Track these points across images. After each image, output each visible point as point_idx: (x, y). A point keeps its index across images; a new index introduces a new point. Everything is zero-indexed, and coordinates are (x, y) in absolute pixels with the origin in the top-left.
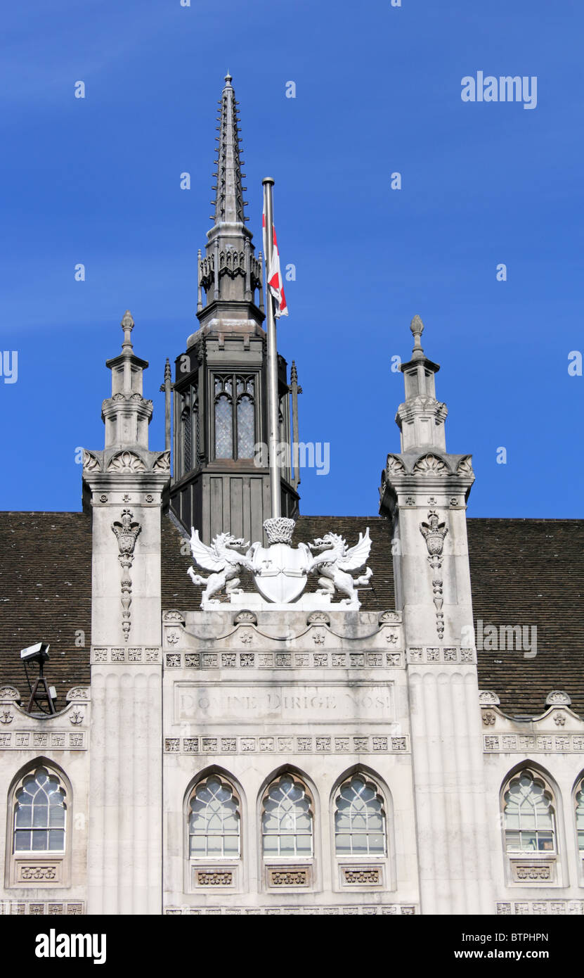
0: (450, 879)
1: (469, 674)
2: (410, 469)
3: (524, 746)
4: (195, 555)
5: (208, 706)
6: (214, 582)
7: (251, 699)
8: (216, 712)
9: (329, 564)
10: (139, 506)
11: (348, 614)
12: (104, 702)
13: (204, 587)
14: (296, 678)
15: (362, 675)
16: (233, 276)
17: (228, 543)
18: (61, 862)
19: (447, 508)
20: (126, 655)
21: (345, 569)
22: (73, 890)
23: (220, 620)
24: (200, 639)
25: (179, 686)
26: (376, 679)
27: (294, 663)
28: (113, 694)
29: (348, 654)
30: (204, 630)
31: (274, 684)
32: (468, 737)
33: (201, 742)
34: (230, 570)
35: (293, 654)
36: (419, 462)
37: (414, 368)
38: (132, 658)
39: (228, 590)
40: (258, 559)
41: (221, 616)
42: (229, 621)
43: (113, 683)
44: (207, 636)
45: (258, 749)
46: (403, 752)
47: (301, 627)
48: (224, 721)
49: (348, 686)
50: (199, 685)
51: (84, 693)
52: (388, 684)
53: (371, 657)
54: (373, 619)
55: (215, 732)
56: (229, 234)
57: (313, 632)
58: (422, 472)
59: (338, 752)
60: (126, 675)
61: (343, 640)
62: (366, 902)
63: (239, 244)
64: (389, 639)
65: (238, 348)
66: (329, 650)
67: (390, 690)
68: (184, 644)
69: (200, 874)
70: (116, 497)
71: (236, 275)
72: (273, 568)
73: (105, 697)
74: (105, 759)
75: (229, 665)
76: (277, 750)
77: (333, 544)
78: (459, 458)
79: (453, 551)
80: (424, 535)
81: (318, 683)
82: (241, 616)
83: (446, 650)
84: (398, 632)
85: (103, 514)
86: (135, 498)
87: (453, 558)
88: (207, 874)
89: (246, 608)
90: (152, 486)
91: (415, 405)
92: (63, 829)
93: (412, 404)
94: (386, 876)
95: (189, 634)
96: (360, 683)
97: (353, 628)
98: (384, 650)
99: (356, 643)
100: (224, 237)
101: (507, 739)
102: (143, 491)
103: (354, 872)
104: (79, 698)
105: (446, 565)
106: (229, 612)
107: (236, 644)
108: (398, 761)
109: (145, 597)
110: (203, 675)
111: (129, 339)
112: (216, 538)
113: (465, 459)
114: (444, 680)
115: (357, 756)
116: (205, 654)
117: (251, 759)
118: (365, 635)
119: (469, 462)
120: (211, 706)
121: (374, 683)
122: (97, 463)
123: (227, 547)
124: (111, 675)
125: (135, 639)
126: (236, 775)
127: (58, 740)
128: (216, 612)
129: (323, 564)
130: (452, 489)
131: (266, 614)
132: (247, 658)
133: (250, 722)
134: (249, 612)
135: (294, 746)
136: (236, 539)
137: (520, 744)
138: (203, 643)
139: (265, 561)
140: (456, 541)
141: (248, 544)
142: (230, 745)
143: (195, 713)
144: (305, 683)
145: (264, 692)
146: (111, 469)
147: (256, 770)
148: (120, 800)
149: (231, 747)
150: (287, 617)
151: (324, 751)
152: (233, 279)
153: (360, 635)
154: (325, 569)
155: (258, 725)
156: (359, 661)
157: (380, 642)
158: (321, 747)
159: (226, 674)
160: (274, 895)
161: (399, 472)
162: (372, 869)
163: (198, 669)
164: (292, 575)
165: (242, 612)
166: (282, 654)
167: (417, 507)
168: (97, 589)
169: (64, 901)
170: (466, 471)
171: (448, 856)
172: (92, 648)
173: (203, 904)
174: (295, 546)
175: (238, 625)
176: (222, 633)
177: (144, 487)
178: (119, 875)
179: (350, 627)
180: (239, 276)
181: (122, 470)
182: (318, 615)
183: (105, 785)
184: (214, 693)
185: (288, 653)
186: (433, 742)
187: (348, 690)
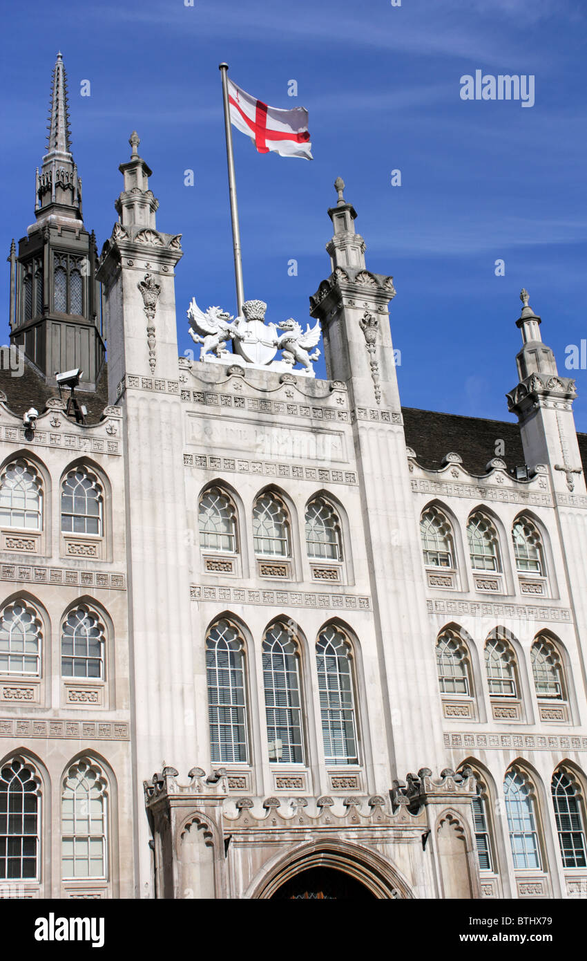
0: (394, 579)
1: (398, 432)
2: (352, 279)
3: (433, 489)
4: (195, 319)
5: (212, 433)
6: (210, 342)
7: (243, 433)
8: (217, 439)
9: (293, 340)
10: (158, 273)
11: (308, 379)
12: (137, 418)
13: (202, 344)
14: (276, 420)
15: (321, 424)
16: (64, 189)
17: (218, 314)
18: (100, 542)
19: (376, 312)
20: (154, 384)
21: (304, 346)
22: (115, 564)
23: (217, 371)
24: (203, 382)
25: (189, 415)
26: (331, 429)
27: (273, 410)
28: (143, 413)
29: (311, 408)
30: (205, 376)
31: (259, 423)
32: (400, 477)
33: (208, 460)
34: (222, 334)
35: (273, 403)
36: (358, 276)
37: (342, 213)
38: (158, 387)
39: (218, 350)
40: (242, 328)
41: (217, 367)
42: (224, 372)
43: (143, 405)
44: (207, 380)
45: (251, 469)
46: (354, 484)
47: (275, 384)
48: (224, 446)
49: (312, 432)
50: (203, 416)
51: (117, 411)
52: (340, 433)
53: (328, 412)
54: (325, 385)
55: (218, 453)
56: (62, 159)
57: (285, 388)
58: (360, 283)
59: (308, 479)
60: (154, 400)
61: (307, 397)
62: (334, 592)
63: (69, 168)
64: (339, 401)
65: (71, 237)
66: (298, 403)
67: (341, 438)
68: (191, 385)
69: (208, 562)
70: (140, 263)
71: (66, 189)
72: (253, 337)
73: (138, 414)
74: (140, 463)
75: (226, 405)
76: (264, 473)
77: (294, 327)
78: (384, 278)
79: (382, 343)
80: (362, 329)
81: (291, 427)
82: (233, 369)
83: (382, 413)
84: (345, 397)
85: (130, 275)
86: (155, 267)
87: (382, 348)
88: (213, 562)
89: (235, 363)
90: (168, 260)
91: (348, 236)
92: (99, 518)
93: (345, 236)
94: (343, 575)
95: (196, 377)
96: (320, 430)
97: (312, 390)
98: (335, 409)
99: (315, 401)
100: (58, 161)
101: (422, 483)
102: (161, 263)
103: (320, 570)
104: (113, 414)
105: (378, 351)
106: (223, 365)
107: (230, 389)
108: (350, 490)
109: (165, 343)
110: (207, 409)
111: (136, 151)
112: (209, 309)
113: (388, 279)
114: (381, 434)
115: (321, 483)
116: (207, 393)
117: (246, 477)
118: (321, 396)
119: (391, 281)
120: (214, 433)
121: (330, 432)
122: (127, 235)
123: (218, 317)
124: (143, 399)
125: (160, 374)
126: (236, 487)
127: (98, 445)
128: (213, 364)
129: (289, 340)
130: (380, 299)
131: (251, 370)
132: (239, 400)
133: (244, 449)
134: (239, 367)
135: (276, 470)
136: (224, 312)
137: (431, 487)
138: (206, 385)
139: (247, 332)
140: (384, 336)
141: (233, 317)
142: (230, 465)
143: (202, 438)
144: (282, 425)
145: (252, 428)
146: (137, 241)
147: (250, 486)
148: (152, 495)
149: (231, 466)
150: (265, 375)
151: (299, 477)
152: (64, 190)
153: (317, 396)
154: (289, 344)
155: (249, 452)
156: (319, 413)
157: (332, 402)
158: (296, 474)
159: (224, 411)
160: (268, 581)
161: (345, 280)
162: (332, 569)
163: (204, 404)
164: (266, 345)
165: (234, 366)
166: (264, 401)
167: (357, 308)
168: (128, 331)
169: (108, 572)
170: (389, 288)
171: (392, 562)
172: (127, 376)
173: (216, 584)
174: (267, 324)
175: (231, 376)
176: (218, 380)
177: (162, 259)
178: (155, 554)
179: (310, 389)
180: (69, 189)
181: (145, 243)
182: (288, 376)
183: (141, 483)
184: (216, 424)
185: (269, 401)
186: (377, 478)
187: (312, 435)
